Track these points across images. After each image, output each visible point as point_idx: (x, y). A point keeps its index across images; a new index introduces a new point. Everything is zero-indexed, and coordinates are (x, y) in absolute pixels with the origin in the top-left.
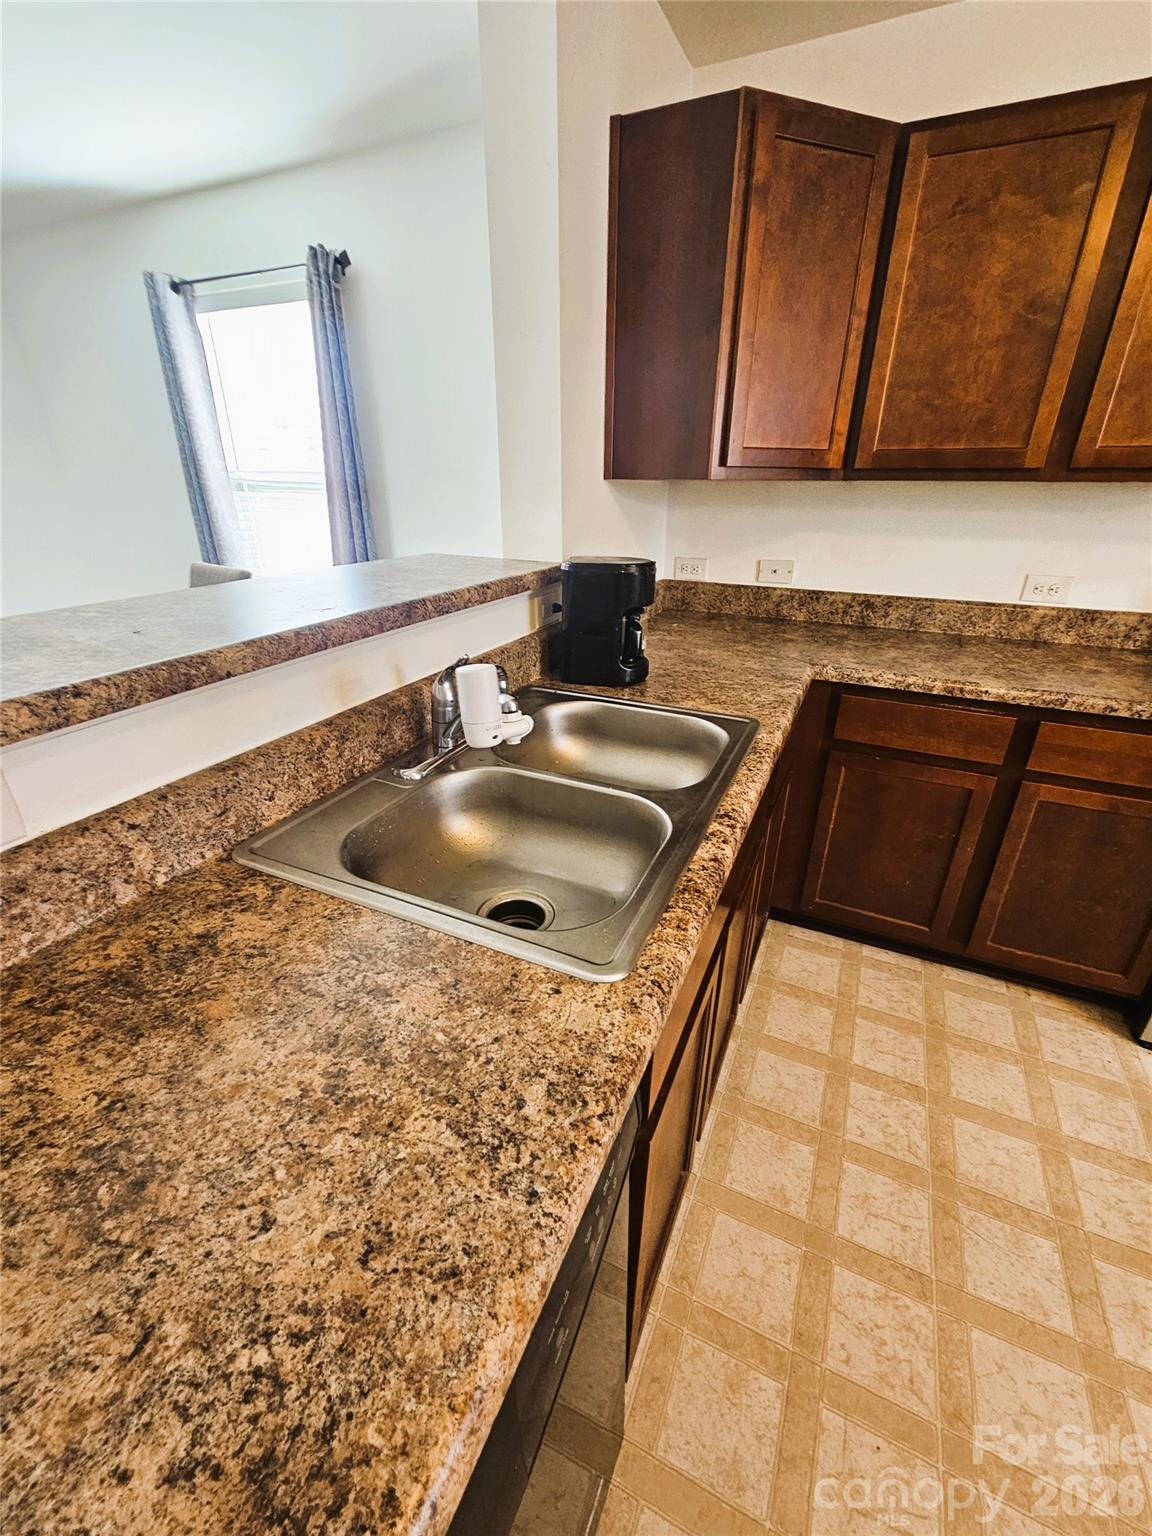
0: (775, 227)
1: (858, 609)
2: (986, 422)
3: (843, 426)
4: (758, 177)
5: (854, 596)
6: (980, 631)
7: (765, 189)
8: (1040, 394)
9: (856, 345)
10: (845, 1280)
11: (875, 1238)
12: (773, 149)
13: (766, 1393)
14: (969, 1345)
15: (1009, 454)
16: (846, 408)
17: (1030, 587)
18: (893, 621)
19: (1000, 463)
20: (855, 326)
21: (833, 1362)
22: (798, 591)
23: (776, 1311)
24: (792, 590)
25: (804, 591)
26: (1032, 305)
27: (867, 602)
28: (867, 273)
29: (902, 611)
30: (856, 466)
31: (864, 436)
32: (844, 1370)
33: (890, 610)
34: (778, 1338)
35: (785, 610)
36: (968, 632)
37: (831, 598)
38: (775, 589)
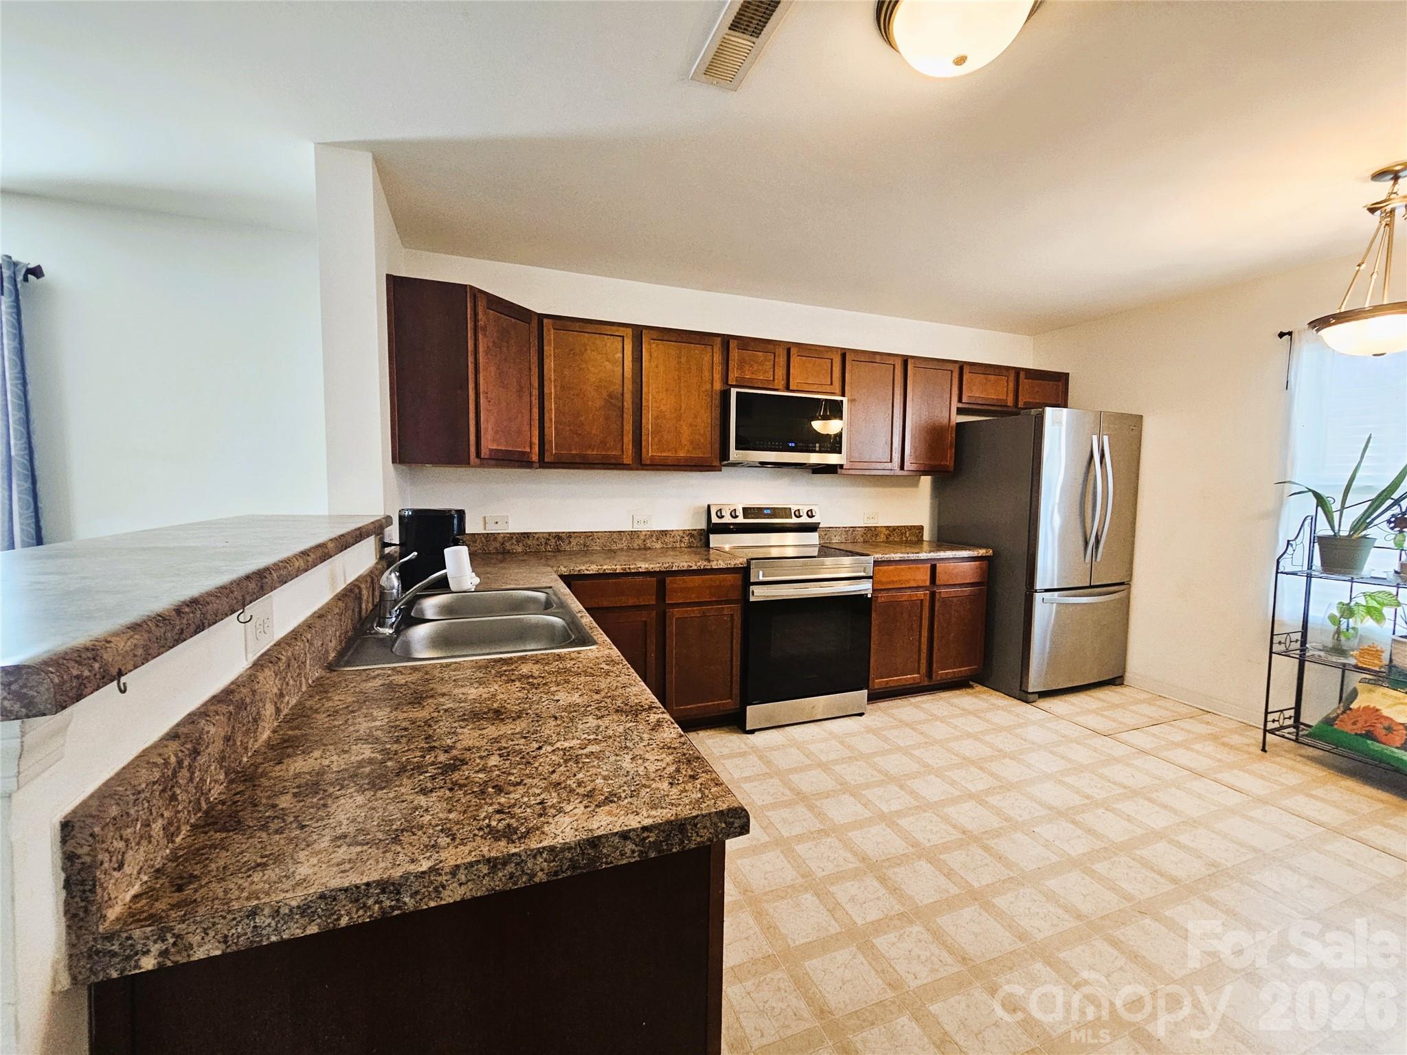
0: (491, 345)
1: (553, 541)
2: (603, 443)
3: (536, 440)
4: (481, 323)
5: (550, 534)
6: (620, 546)
7: (484, 329)
8: (623, 432)
9: (535, 402)
10: (800, 849)
11: (798, 830)
12: (485, 313)
13: (809, 899)
14: (851, 839)
15: (615, 457)
16: (536, 432)
17: (635, 522)
18: (574, 545)
19: (613, 461)
20: (534, 393)
21: (820, 874)
22: (514, 533)
23: (790, 875)
24: (510, 534)
25: (518, 533)
26: (610, 396)
27: (558, 536)
28: (535, 371)
29: (578, 539)
30: (546, 460)
31: (547, 447)
32: (824, 873)
33: (571, 540)
34: (797, 881)
35: (508, 546)
36: (614, 547)
37: (537, 536)
38: (499, 534)
